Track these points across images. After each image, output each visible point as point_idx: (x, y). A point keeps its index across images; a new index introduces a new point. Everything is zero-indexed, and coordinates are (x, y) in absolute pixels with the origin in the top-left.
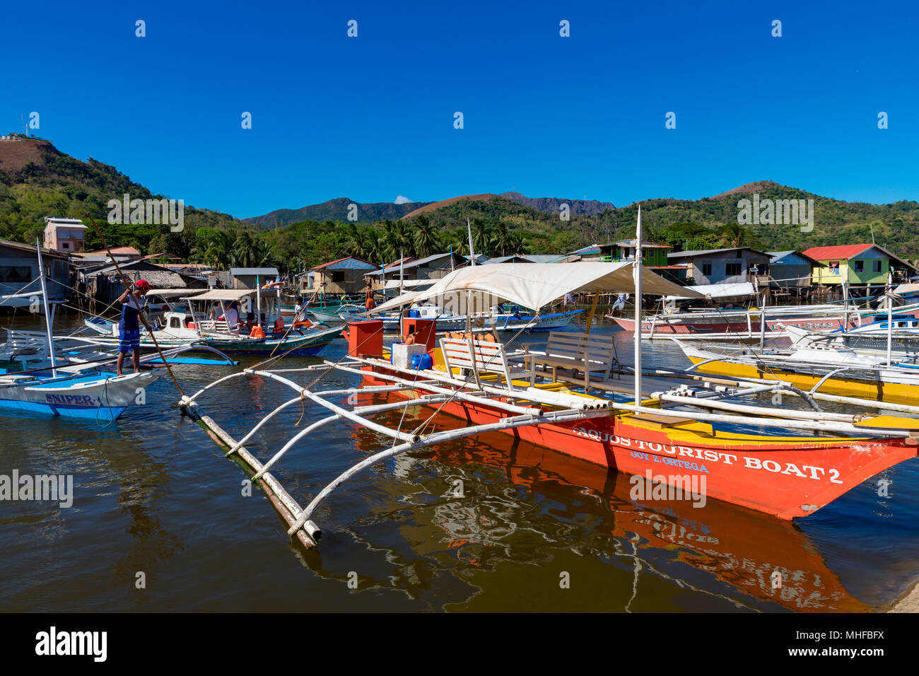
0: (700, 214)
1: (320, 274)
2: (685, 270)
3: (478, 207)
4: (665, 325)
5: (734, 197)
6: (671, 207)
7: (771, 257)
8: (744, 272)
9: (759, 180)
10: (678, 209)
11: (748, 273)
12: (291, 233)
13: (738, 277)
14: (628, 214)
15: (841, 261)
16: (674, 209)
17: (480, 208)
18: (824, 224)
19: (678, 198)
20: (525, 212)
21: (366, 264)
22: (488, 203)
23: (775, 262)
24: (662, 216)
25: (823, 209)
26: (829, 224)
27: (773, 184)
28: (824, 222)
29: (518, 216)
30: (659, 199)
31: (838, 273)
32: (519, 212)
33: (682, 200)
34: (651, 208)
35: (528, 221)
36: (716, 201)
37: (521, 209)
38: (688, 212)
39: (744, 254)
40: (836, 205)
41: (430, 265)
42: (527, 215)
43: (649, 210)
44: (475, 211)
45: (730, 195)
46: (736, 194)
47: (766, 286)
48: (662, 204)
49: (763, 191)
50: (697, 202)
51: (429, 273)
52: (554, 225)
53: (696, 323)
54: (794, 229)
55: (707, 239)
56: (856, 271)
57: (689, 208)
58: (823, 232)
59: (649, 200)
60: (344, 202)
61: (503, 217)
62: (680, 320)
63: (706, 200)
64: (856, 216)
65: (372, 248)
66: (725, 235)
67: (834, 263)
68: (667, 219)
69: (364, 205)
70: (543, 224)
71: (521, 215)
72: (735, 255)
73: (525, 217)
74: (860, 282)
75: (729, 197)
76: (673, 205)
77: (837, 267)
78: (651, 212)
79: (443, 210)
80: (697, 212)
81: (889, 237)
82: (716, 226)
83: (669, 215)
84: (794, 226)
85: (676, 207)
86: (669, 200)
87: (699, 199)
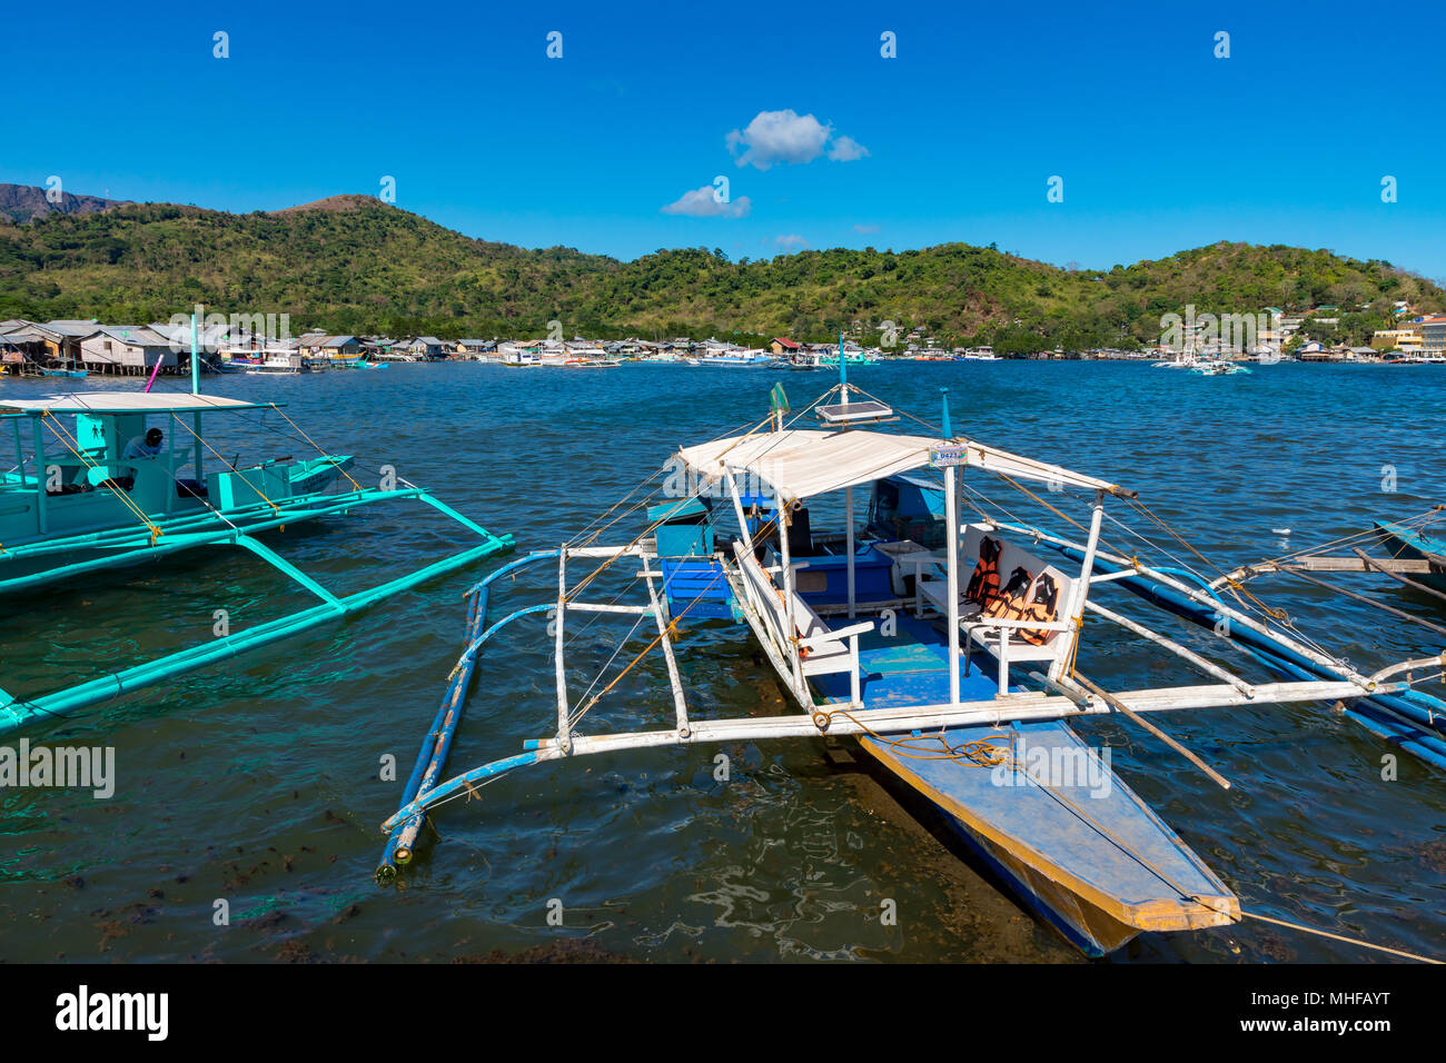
0: (240, 237)
5: (309, 214)
6: (187, 220)
9: (354, 193)
10: (199, 223)
14: (100, 225)
16: (193, 224)
24: (166, 235)
25: (437, 247)
27: (373, 202)
30: (169, 205)
33: (212, 210)
34: (149, 217)
36: (277, 218)
38: (217, 231)
40: (458, 243)
43: (145, 223)
45: (304, 212)
46: (312, 211)
48: (171, 214)
49: (356, 210)
50: (243, 217)
57: (223, 226)
58: (424, 281)
59: (148, 204)
63: (262, 215)
64: (478, 261)
75: (301, 214)
76: (191, 217)
78: (148, 225)
80: (234, 234)
81: (500, 293)
82: (259, 260)
83: (181, 234)
84: (384, 269)
85: (196, 221)
86: (187, 208)
87: (249, 212)
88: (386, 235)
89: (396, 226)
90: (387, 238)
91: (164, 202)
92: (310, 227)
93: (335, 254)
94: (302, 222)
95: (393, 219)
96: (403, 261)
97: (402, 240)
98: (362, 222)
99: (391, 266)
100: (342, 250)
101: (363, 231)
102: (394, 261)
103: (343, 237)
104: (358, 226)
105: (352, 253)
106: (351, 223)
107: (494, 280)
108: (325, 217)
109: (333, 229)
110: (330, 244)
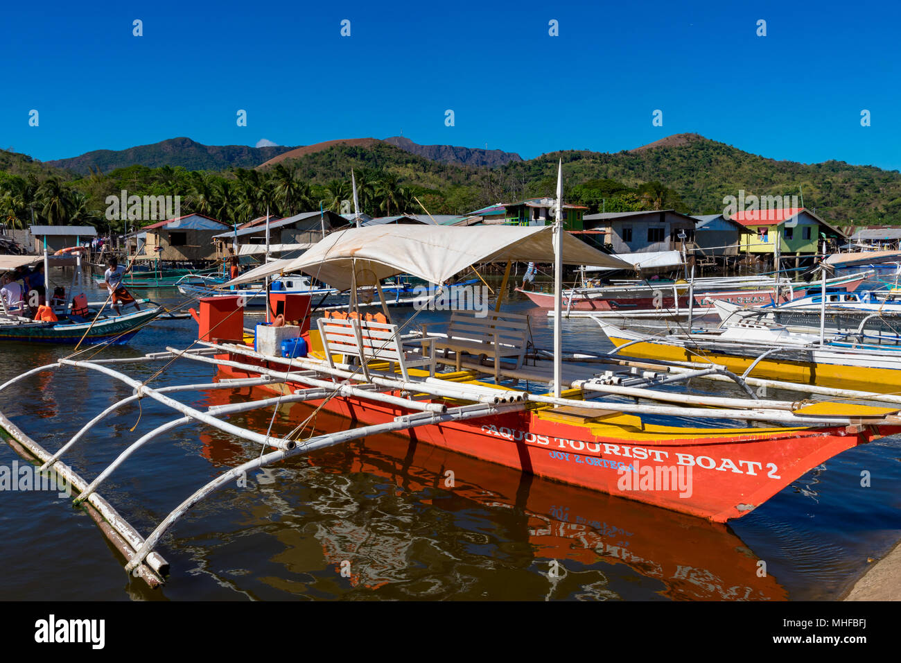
0: (618, 169)
1: (153, 235)
2: (602, 235)
3: (357, 154)
4: (583, 300)
5: (656, 150)
6: (585, 160)
7: (697, 221)
8: (668, 238)
9: (683, 133)
10: (593, 162)
11: (672, 240)
12: (113, 181)
13: (661, 244)
14: (537, 168)
15: (770, 228)
16: (589, 163)
17: (359, 157)
18: (751, 185)
19: (593, 150)
20: (414, 162)
21: (215, 224)
22: (369, 150)
23: (701, 227)
24: (576, 170)
25: (751, 167)
26: (757, 185)
27: (698, 137)
28: (751, 182)
29: (406, 167)
30: (573, 151)
31: (766, 240)
32: (407, 162)
33: (598, 153)
35: (421, 174)
36: (636, 155)
37: (410, 158)
38: (604, 166)
39: (667, 217)
40: (764, 163)
41: (298, 226)
42: (416, 166)
44: (353, 160)
45: (652, 149)
46: (657, 148)
47: (692, 255)
48: (576, 157)
49: (688, 145)
50: (615, 155)
51: (297, 236)
52: (449, 178)
53: (618, 297)
54: (719, 190)
55: (626, 199)
56: (785, 239)
57: (606, 163)
59: (561, 152)
60: (183, 143)
61: (388, 167)
62: (600, 295)
63: (625, 153)
64: (784, 177)
65: (222, 203)
66: (646, 195)
67: (763, 229)
68: (581, 175)
69: (210, 147)
70: (436, 177)
71: (409, 165)
72: (658, 218)
73: (414, 168)
74: (789, 251)
75: (650, 150)
76: (588, 158)
77: (766, 233)
79: (313, 157)
80: (615, 167)
81: (818, 200)
82: (636, 184)
83: (584, 170)
84: (720, 187)
85: (591, 160)
86: (584, 152)
87: (618, 152)
88: (711, 161)
89: (718, 153)
90: (712, 163)
91: (570, 150)
92: (658, 160)
93: (681, 177)
94: (652, 156)
95: (715, 149)
96: (731, 179)
97: (725, 165)
98: (693, 153)
99: (724, 184)
100: (685, 174)
101: (694, 160)
102: (724, 180)
103: (681, 164)
104: (691, 156)
105: (693, 176)
106: (686, 154)
107: (811, 191)
108: (667, 151)
109: (674, 159)
110: (675, 171)
